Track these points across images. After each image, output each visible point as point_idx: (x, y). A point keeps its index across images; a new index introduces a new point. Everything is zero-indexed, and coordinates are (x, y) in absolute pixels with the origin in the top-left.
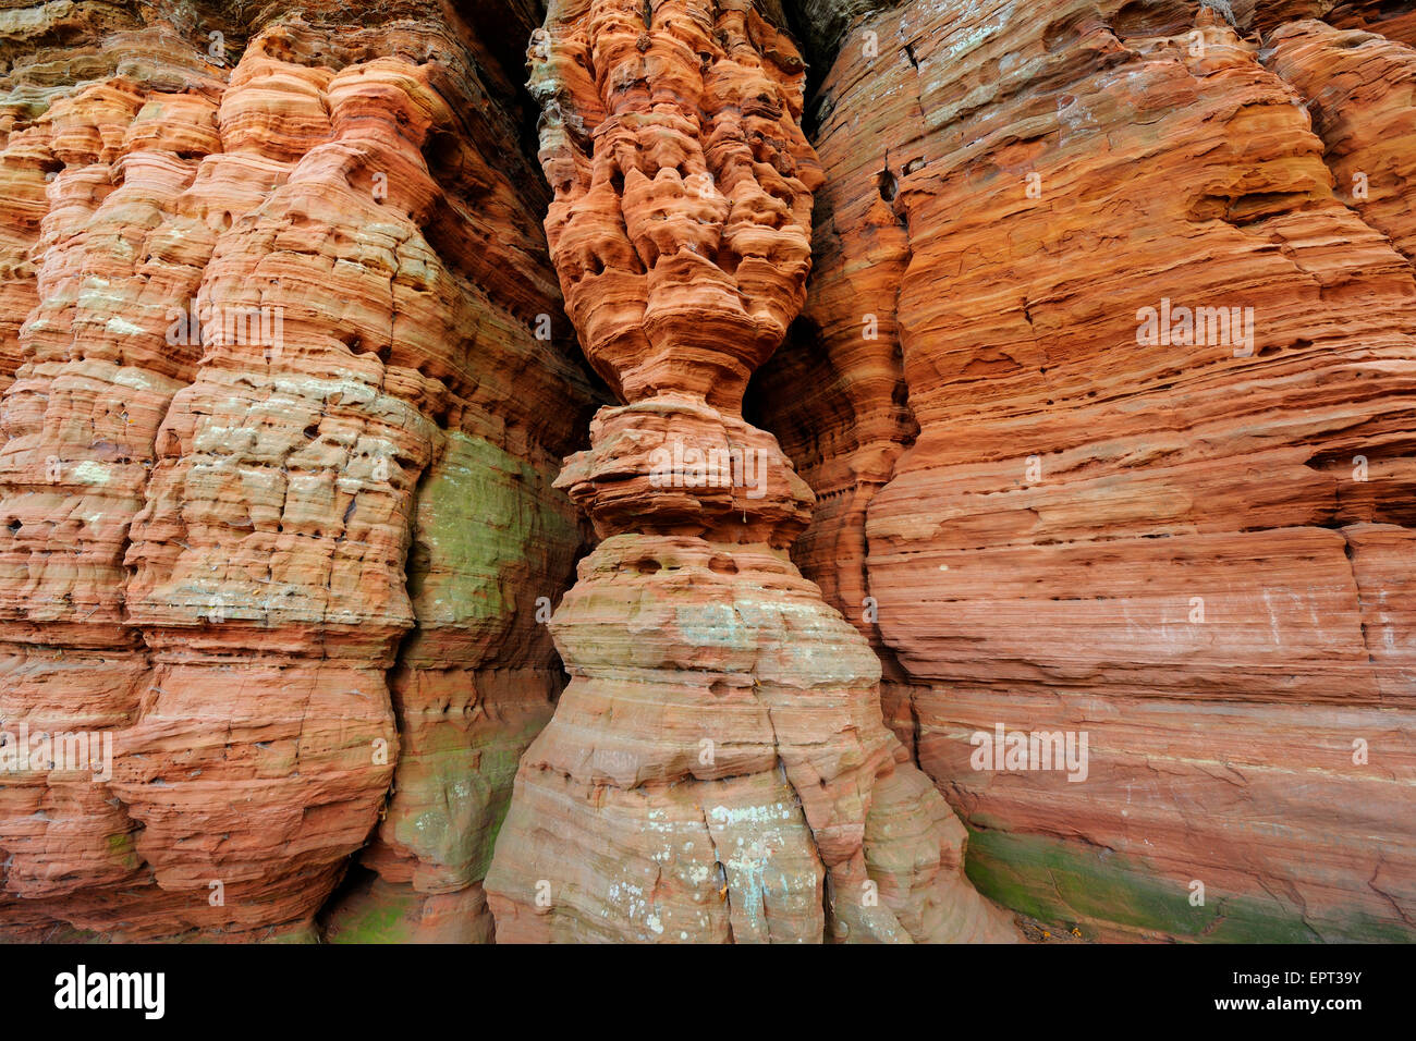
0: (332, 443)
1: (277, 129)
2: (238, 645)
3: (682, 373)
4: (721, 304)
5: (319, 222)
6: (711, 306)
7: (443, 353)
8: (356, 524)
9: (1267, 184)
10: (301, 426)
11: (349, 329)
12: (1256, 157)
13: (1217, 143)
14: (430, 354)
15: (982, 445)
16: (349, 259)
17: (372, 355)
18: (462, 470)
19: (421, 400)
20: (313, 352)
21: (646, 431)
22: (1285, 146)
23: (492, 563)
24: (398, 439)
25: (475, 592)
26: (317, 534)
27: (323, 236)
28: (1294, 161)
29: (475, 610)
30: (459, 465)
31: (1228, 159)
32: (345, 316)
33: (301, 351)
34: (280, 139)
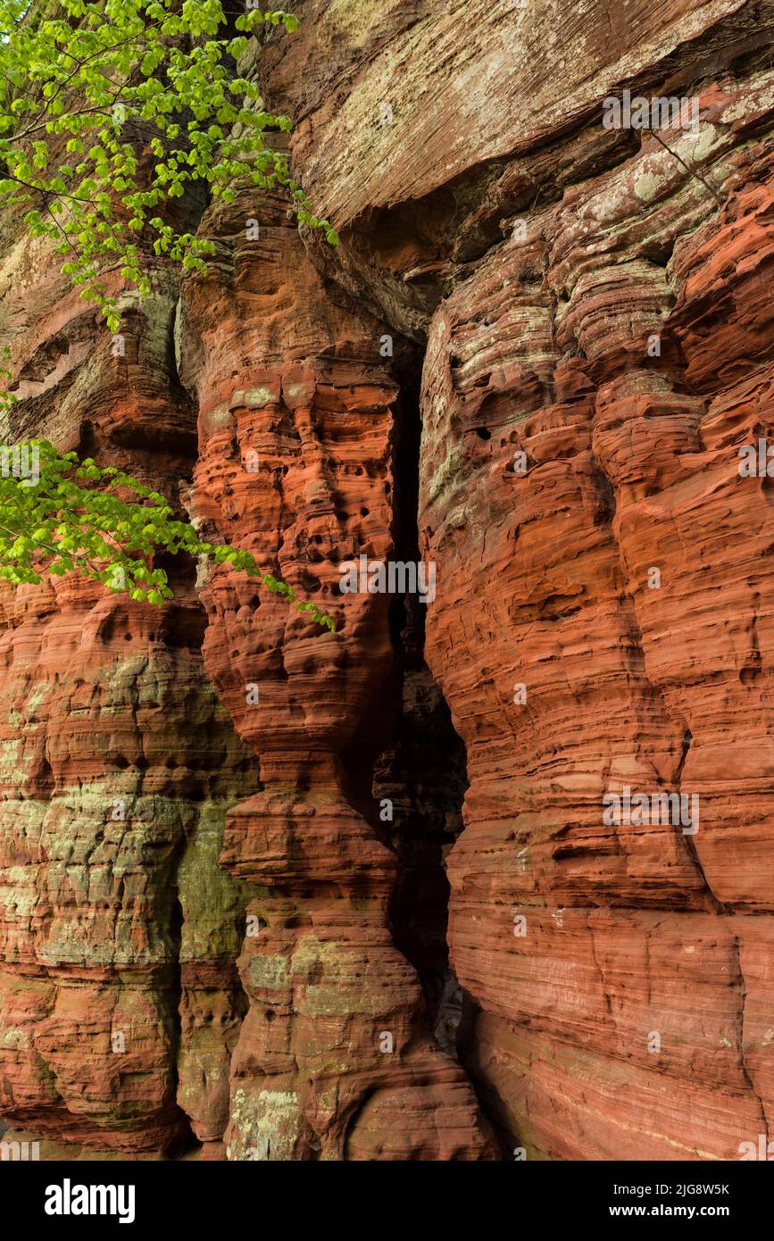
0: (109, 843)
1: (77, 588)
2: (78, 976)
3: (273, 771)
4: (273, 724)
5: (89, 683)
6: (267, 727)
7: (182, 747)
8: (126, 898)
9: (555, 589)
10: (93, 834)
11: (114, 756)
12: (541, 567)
13: (506, 563)
14: (171, 752)
15: (490, 805)
16: (107, 706)
17: (132, 767)
18: (210, 834)
19: (169, 791)
20: (99, 777)
21: (235, 831)
22: (554, 556)
23: (230, 908)
24: (150, 830)
25: (212, 934)
26: (107, 907)
27: (90, 694)
28: (568, 564)
29: (209, 948)
30: (208, 830)
31: (524, 571)
32: (110, 749)
33: (93, 777)
34: (80, 594)
